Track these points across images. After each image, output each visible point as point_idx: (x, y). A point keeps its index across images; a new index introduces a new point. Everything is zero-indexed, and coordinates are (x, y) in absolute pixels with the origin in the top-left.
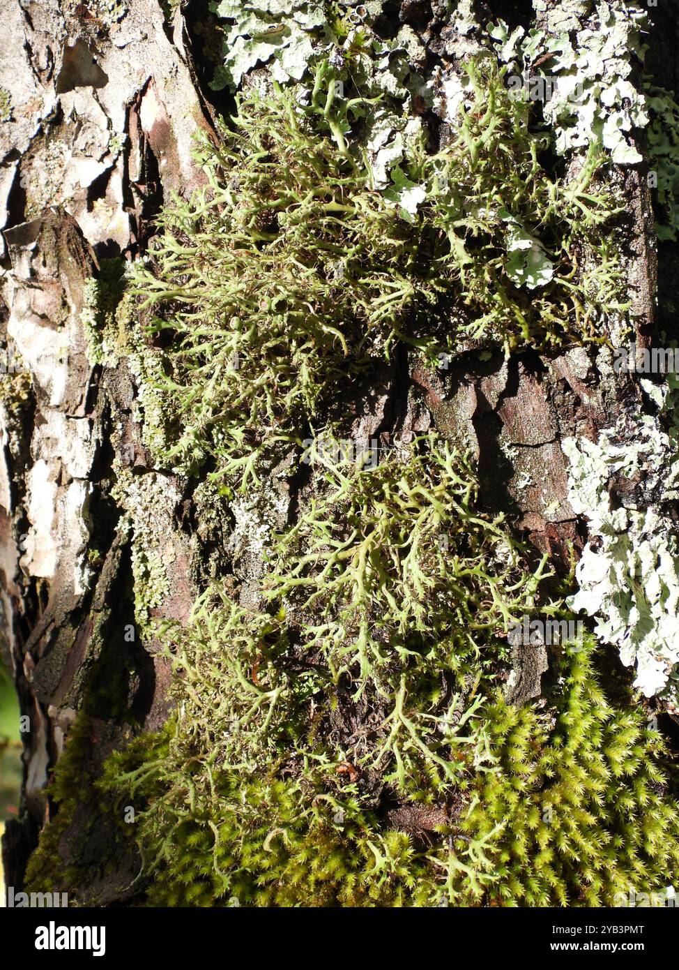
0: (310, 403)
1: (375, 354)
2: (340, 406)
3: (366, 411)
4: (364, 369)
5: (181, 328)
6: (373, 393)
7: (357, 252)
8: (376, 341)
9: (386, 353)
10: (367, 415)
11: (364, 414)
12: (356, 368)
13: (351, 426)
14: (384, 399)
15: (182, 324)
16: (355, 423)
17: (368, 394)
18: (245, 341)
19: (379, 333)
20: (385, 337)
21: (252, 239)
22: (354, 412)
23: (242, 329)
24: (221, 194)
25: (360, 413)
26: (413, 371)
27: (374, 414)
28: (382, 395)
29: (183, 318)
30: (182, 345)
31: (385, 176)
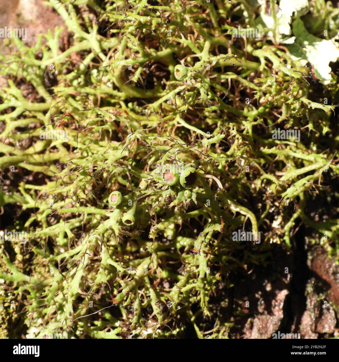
0: (203, 299)
1: (277, 240)
2: (231, 303)
3: (261, 309)
4: (263, 257)
5: (27, 203)
6: (269, 288)
7: (260, 115)
8: (275, 224)
9: (287, 239)
10: (262, 314)
11: (258, 313)
12: (254, 257)
13: (243, 327)
14: (283, 294)
15: (28, 198)
16: (247, 325)
17: (263, 289)
18: (128, 221)
19: (278, 214)
20: (286, 220)
21: (122, 95)
22: (246, 311)
23: (123, 206)
24: (82, 39)
25: (253, 312)
26: (312, 261)
27: (271, 313)
28: (281, 290)
29: (28, 191)
30: (27, 224)
31: (289, 27)
